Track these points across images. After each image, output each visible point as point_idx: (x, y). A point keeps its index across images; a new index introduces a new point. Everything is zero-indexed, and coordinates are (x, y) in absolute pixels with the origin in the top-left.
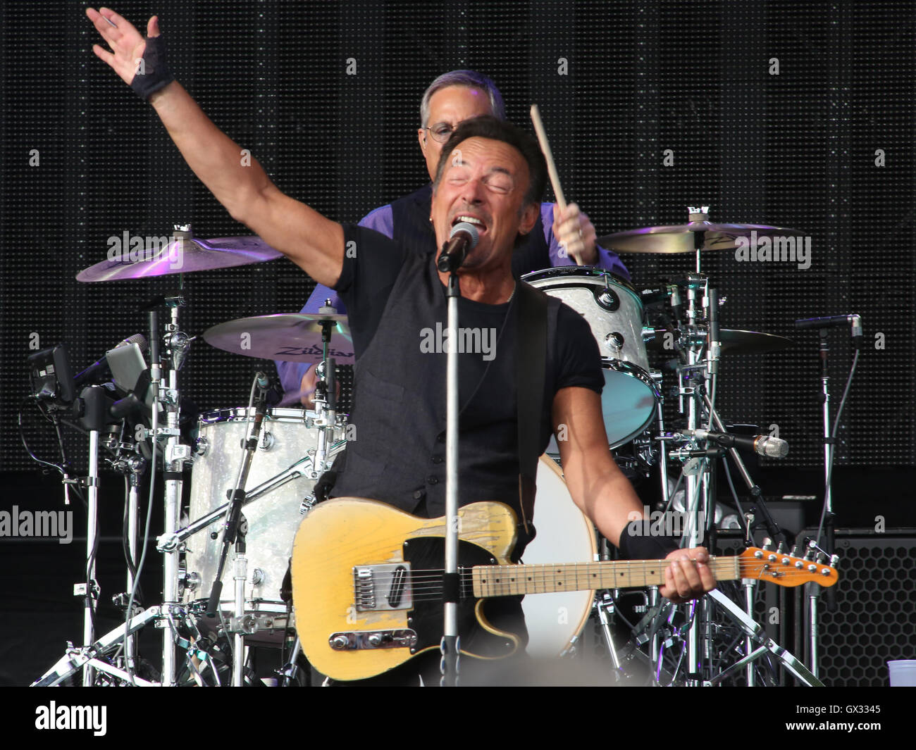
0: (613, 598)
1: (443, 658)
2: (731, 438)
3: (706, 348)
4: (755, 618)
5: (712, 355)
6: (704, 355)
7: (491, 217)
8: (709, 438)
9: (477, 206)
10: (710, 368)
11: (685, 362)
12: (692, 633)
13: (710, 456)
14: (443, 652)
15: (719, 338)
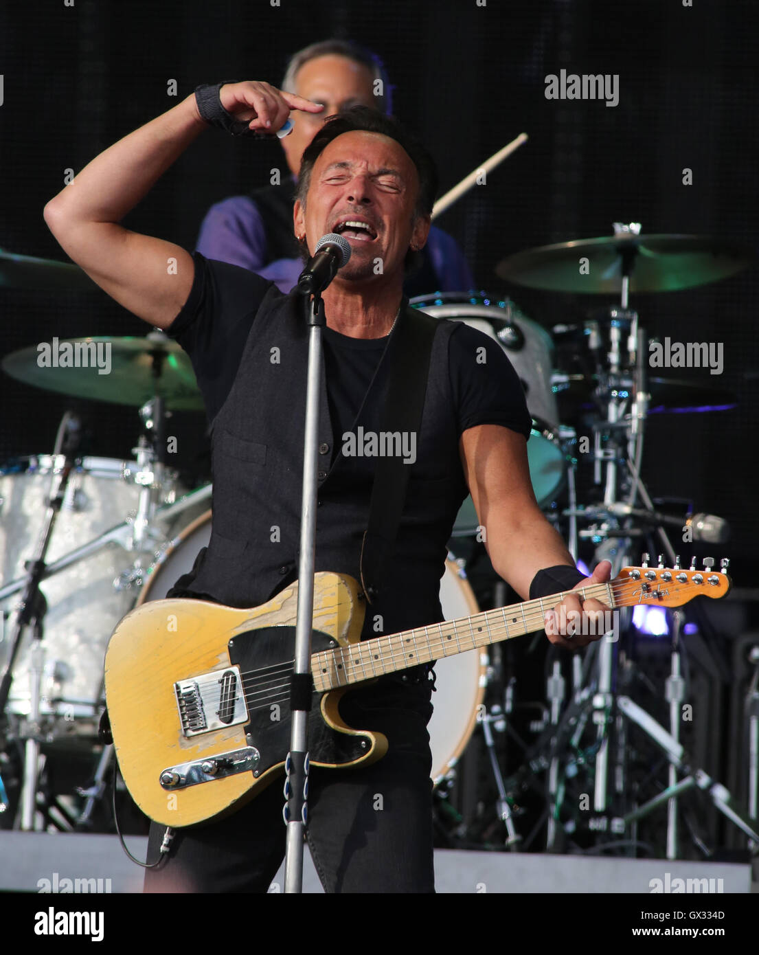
0: (503, 711)
1: (287, 780)
2: (659, 516)
3: (631, 400)
4: (682, 741)
5: (638, 411)
6: (628, 410)
7: (382, 221)
8: (631, 516)
9: (366, 207)
10: (635, 426)
11: (605, 416)
12: (602, 759)
13: (634, 538)
14: (288, 772)
15: (647, 389)
